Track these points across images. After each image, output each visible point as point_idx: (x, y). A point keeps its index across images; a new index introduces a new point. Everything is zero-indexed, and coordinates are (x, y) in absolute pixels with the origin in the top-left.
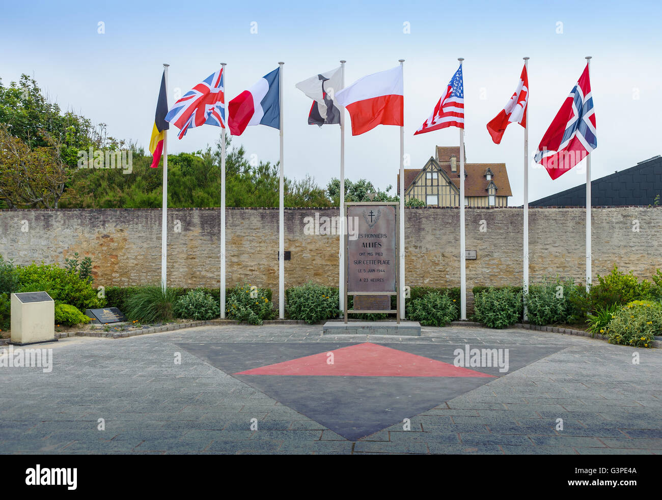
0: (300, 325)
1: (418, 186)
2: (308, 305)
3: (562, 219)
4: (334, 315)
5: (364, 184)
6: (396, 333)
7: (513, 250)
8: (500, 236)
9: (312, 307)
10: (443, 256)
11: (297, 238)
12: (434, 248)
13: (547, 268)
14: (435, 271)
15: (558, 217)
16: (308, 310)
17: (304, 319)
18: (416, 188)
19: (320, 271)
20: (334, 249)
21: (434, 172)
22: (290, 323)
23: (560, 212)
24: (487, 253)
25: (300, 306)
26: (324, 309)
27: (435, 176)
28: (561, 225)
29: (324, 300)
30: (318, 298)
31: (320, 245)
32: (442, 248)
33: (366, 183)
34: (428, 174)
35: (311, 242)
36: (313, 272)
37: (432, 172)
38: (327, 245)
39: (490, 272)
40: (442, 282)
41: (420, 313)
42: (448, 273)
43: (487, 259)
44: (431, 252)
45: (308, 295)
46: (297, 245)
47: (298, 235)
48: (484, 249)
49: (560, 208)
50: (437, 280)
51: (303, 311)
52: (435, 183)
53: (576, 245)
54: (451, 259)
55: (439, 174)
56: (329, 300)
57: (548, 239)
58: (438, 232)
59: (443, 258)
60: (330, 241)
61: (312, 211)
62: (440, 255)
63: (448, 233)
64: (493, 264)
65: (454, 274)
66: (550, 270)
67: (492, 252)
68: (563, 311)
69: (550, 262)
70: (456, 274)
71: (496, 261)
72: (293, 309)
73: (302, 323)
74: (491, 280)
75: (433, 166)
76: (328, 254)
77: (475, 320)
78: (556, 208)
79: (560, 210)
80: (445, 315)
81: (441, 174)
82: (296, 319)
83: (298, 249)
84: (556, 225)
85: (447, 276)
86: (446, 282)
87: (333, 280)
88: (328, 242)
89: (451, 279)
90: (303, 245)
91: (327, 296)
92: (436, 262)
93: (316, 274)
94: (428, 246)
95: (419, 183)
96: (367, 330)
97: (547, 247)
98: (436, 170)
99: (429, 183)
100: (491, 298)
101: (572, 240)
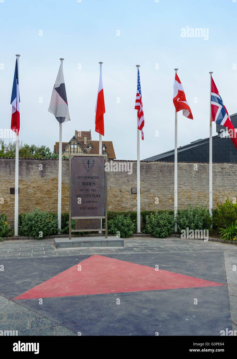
0: (31, 240)
1: (66, 152)
2: (37, 226)
3: (189, 169)
4: (55, 232)
5: (44, 148)
6: (108, 245)
7: (162, 188)
8: (154, 179)
9: (41, 227)
10: (121, 191)
11: (23, 179)
12: (115, 186)
13: (181, 199)
14: (116, 201)
15: (187, 168)
16: (38, 229)
17: (34, 236)
18: (65, 152)
19: (40, 201)
20: (49, 186)
21: (75, 144)
22: (23, 239)
23: (188, 165)
24: (147, 190)
25: (31, 226)
26: (49, 228)
27: (76, 146)
28: (188, 173)
29: (49, 222)
30: (45, 221)
31: (40, 184)
32: (120, 186)
33: (45, 148)
34: (72, 145)
35: (34, 182)
36: (35, 202)
37: (74, 144)
38: (45, 184)
39: (149, 201)
40: (120, 208)
41: (113, 229)
42: (124, 202)
43: (147, 193)
44: (113, 189)
45: (37, 219)
46: (24, 183)
47: (25, 176)
48: (145, 187)
49: (188, 163)
50: (116, 207)
51: (33, 230)
52: (76, 150)
53: (197, 185)
54: (126, 193)
55: (78, 145)
56: (52, 222)
57: (182, 181)
58: (117, 176)
59: (120, 192)
60: (47, 181)
61: (35, 161)
62: (119, 191)
63: (123, 177)
64: (151, 196)
65: (127, 203)
66: (183, 200)
67: (150, 189)
68: (202, 226)
69: (182, 195)
70: (128, 203)
71: (152, 195)
72: (26, 229)
73: (32, 239)
74: (149, 206)
75: (75, 141)
76: (45, 190)
77: (146, 233)
78: (186, 163)
79: (188, 164)
80: (129, 230)
81: (79, 146)
82: (28, 236)
83: (24, 186)
84: (186, 173)
85: (123, 204)
86: (122, 208)
87: (49, 207)
88: (45, 182)
89: (125, 206)
90: (28, 184)
91: (50, 219)
92: (116, 195)
93: (37, 204)
94: (111, 185)
95: (67, 150)
96: (88, 244)
97: (181, 186)
98: (76, 143)
99: (72, 150)
100: (158, 219)
101: (194, 182)
